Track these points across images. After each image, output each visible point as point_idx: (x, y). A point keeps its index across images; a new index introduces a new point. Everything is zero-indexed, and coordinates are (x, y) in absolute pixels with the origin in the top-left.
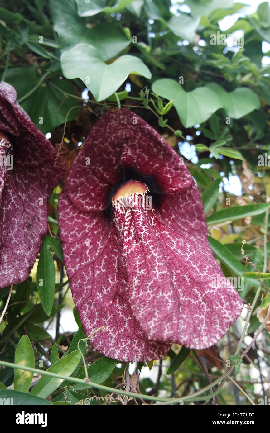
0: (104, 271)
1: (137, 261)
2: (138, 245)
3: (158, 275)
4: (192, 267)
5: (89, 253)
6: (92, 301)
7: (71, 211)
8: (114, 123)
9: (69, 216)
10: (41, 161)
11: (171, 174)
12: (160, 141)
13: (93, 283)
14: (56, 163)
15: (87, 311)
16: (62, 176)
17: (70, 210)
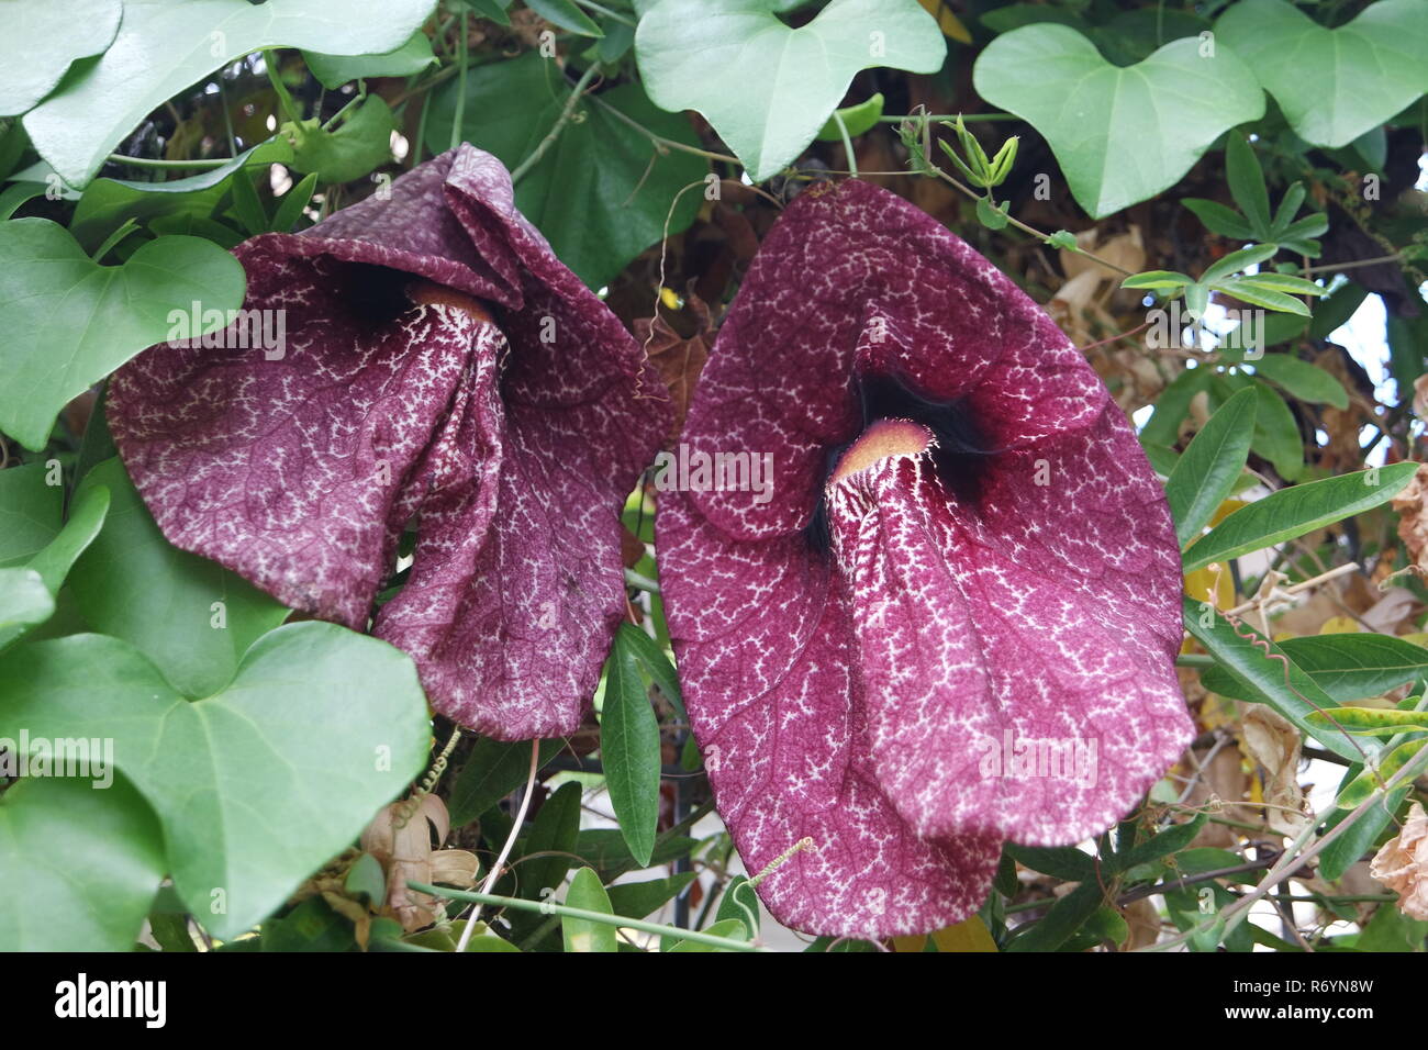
0: (809, 712)
1: (891, 646)
2: (897, 603)
3: (947, 672)
4: (1061, 656)
5: (762, 669)
6: (776, 798)
7: (698, 547)
8: (829, 229)
9: (692, 563)
10: (589, 385)
11: (1033, 387)
12: (984, 278)
13: (775, 747)
14: (641, 384)
15: (759, 830)
16: (662, 428)
17: (694, 542)
